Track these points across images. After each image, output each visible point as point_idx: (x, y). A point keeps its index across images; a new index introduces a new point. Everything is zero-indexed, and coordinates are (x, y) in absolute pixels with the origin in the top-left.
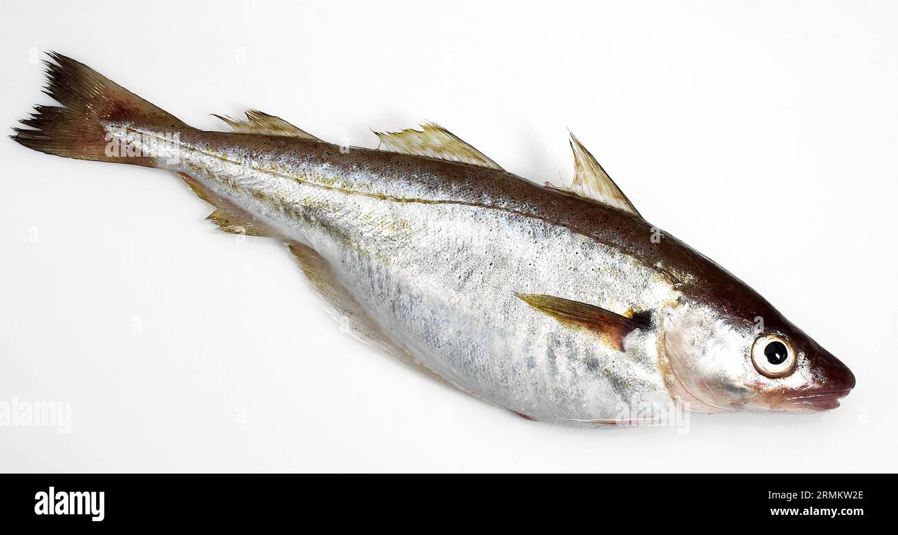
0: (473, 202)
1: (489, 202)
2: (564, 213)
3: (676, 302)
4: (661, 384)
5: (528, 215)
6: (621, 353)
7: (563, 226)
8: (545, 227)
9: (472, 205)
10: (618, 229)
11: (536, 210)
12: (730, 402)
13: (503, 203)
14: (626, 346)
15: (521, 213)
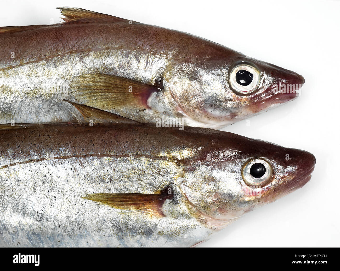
0: (26, 160)
1: (37, 157)
2: (88, 146)
3: (183, 173)
4: (198, 223)
5: (65, 158)
6: (164, 218)
7: (91, 155)
8: (80, 161)
9: (27, 162)
10: (127, 142)
11: (69, 152)
12: (244, 212)
13: (46, 154)
14: (165, 213)
15: (60, 158)
